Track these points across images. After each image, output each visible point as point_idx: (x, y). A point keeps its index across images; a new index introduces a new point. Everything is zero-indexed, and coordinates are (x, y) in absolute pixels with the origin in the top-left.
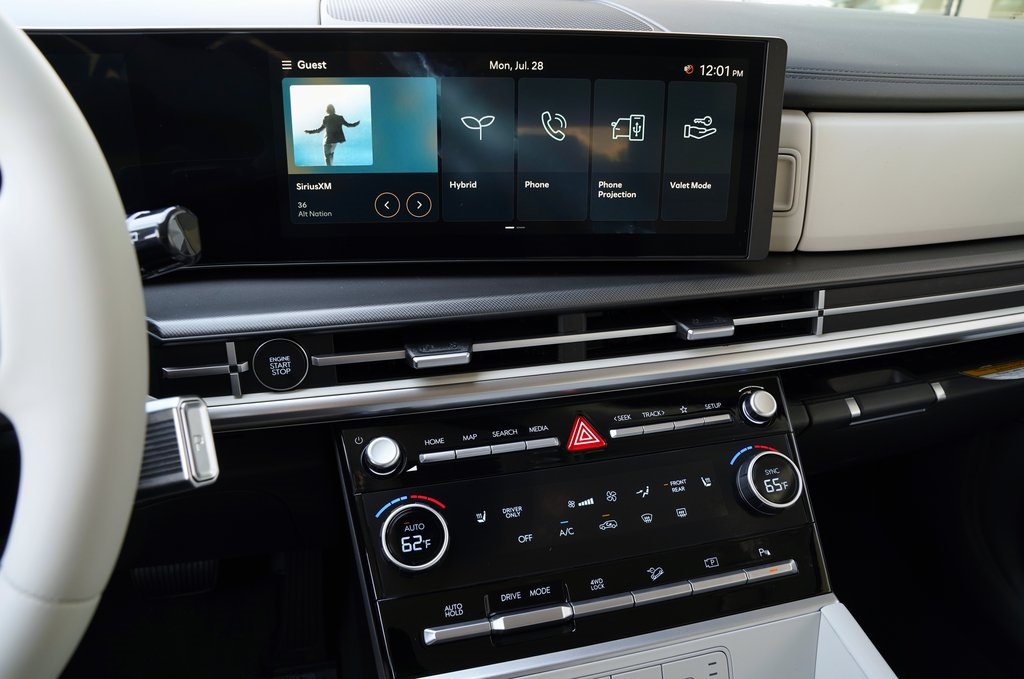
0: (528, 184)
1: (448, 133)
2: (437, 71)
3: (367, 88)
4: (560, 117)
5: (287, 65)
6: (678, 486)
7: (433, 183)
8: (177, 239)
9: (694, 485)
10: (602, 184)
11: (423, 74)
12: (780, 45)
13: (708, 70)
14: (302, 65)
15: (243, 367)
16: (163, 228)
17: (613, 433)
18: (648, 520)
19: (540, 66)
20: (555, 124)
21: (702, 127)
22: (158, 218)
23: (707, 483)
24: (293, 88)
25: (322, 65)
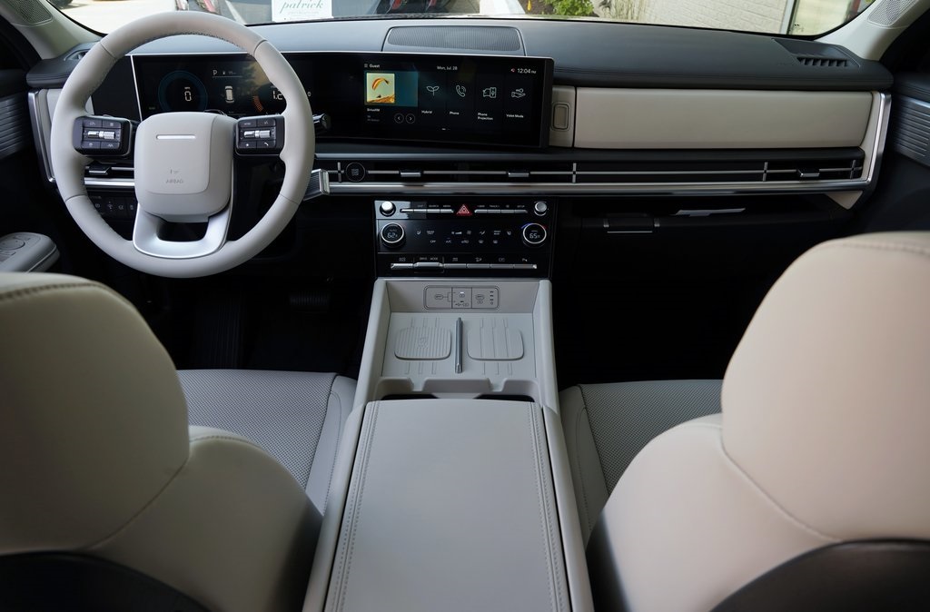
0: (451, 113)
1: (422, 92)
2: (418, 69)
3: (393, 75)
4: (463, 88)
5: (366, 66)
6: (497, 233)
7: (416, 111)
8: (325, 124)
9: (504, 233)
10: (479, 114)
11: (414, 70)
13: (520, 71)
14: (371, 66)
15: (343, 172)
16: (321, 119)
17: (476, 211)
18: (481, 242)
19: (456, 68)
20: (461, 90)
21: (519, 93)
22: (320, 117)
23: (509, 233)
24: (368, 74)
25: (378, 66)
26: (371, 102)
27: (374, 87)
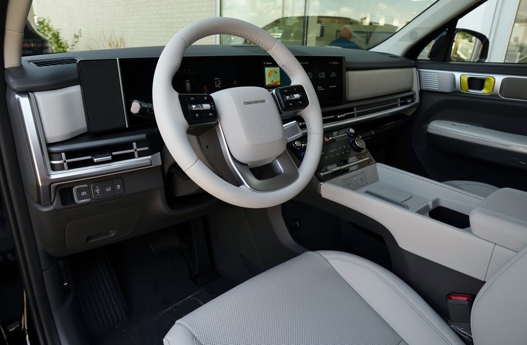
3: (279, 68)
5: (265, 63)
12: (344, 57)
13: (333, 63)
14: (267, 63)
17: (330, 138)
19: (307, 63)
21: (334, 74)
24: (266, 68)
25: (271, 63)
26: (268, 85)
27: (269, 76)
